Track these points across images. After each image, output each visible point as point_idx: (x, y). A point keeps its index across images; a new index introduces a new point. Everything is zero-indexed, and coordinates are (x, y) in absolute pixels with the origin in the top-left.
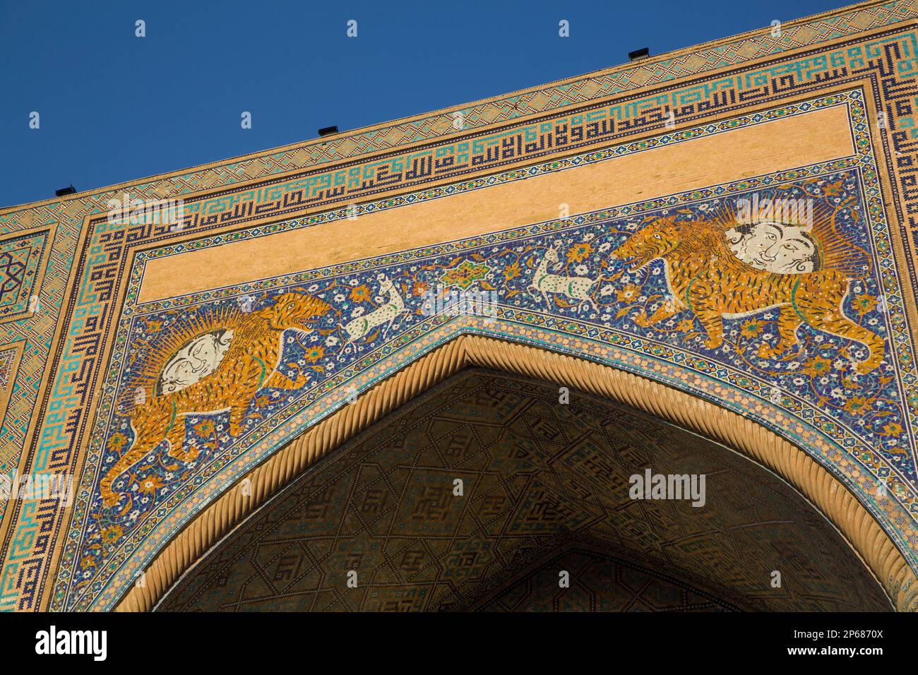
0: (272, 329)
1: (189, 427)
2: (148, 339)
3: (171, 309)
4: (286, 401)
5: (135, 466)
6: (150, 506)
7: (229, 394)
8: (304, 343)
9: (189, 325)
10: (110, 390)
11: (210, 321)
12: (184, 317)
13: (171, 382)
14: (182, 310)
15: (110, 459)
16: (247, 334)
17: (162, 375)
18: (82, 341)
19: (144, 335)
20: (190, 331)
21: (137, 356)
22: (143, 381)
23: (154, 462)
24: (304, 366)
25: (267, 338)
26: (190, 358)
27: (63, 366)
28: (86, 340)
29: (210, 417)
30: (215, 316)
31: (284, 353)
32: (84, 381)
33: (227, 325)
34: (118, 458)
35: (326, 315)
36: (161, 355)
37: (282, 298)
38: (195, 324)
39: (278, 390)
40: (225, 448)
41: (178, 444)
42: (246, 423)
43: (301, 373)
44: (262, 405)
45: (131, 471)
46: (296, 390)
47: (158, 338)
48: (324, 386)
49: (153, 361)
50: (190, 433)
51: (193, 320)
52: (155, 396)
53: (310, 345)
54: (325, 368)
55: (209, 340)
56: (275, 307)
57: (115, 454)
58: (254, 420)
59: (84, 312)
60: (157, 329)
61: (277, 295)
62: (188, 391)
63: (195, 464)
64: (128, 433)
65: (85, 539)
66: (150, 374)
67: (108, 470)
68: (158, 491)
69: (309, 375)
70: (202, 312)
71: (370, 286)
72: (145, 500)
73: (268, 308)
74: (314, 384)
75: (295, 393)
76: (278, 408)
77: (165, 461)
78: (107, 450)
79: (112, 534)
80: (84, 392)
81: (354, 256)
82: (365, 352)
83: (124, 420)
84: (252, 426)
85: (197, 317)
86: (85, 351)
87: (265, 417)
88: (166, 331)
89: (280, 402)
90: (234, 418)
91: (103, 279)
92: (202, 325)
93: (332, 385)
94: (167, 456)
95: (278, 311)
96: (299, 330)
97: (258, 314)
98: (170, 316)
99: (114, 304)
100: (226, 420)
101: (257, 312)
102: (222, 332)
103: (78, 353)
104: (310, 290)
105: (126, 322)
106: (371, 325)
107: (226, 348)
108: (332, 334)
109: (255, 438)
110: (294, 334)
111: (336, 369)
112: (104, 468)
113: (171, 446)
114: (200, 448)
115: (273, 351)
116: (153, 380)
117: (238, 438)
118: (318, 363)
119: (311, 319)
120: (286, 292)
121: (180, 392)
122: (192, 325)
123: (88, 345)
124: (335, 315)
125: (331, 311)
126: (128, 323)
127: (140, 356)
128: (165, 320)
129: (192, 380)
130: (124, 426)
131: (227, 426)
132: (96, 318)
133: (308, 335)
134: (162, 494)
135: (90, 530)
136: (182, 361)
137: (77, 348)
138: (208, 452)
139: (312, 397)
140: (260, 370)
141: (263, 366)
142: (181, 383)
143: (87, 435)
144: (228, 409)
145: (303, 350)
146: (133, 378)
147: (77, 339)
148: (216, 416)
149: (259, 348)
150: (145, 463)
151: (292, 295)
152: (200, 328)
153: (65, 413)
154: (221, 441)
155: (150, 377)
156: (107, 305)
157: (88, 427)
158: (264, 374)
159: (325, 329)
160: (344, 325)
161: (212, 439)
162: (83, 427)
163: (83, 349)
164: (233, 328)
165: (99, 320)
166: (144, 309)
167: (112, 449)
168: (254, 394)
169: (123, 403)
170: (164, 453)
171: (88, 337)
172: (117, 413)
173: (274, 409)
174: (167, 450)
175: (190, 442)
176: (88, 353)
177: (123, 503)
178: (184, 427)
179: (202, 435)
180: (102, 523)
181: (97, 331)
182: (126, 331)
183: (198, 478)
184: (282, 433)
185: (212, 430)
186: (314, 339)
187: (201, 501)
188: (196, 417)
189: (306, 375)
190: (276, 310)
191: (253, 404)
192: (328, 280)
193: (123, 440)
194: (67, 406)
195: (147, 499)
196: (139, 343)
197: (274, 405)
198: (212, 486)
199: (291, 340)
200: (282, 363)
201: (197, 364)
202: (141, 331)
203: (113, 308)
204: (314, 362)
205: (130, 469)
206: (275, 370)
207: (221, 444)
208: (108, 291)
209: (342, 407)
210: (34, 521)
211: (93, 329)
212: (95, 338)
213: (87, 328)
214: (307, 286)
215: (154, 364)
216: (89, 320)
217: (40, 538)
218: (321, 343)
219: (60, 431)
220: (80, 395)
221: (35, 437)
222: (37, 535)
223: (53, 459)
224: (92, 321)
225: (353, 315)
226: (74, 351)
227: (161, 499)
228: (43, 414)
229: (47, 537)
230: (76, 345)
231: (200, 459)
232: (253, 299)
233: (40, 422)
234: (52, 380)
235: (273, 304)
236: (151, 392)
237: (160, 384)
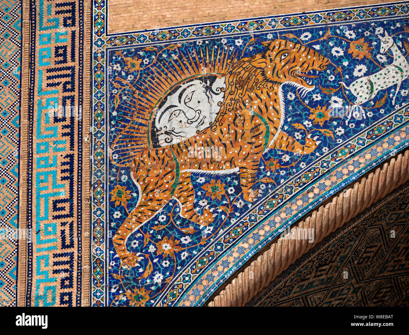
0: (267, 81)
1: (197, 186)
2: (129, 78)
3: (148, 44)
4: (297, 166)
5: (146, 225)
6: (172, 271)
7: (233, 152)
8: (307, 102)
9: (173, 66)
10: (99, 135)
11: (196, 63)
12: (164, 56)
13: (166, 133)
14: (161, 48)
15: (117, 215)
16: (241, 84)
17: (154, 123)
18: (54, 74)
19: (123, 74)
20: (175, 74)
21: (121, 98)
22: (134, 128)
23: (167, 221)
24: (311, 128)
25: (265, 90)
26: (182, 106)
27: (40, 103)
28: (60, 73)
29: (217, 177)
30: (200, 58)
31: (287, 112)
32: (68, 122)
33: (216, 71)
34: (127, 215)
35: (325, 71)
36: (147, 99)
37: (272, 45)
38: (179, 66)
39: (287, 153)
40: (241, 213)
41: (189, 205)
42: (259, 187)
43: (309, 136)
44: (273, 168)
45: (143, 230)
46: (307, 156)
47: (140, 78)
48: (336, 153)
49: (140, 105)
50: (199, 193)
51: (176, 61)
52: (151, 147)
53: (314, 104)
54: (334, 133)
55: (198, 86)
56: (267, 55)
57: (121, 209)
58: (267, 184)
59: (50, 39)
60: (137, 67)
61: (266, 39)
62: (188, 144)
63: (212, 228)
64: (130, 186)
65: (110, 299)
66: (140, 121)
67: (118, 226)
68: (178, 255)
69: (318, 140)
70: (184, 51)
71: (369, 41)
72: (166, 264)
73: (258, 56)
74: (325, 150)
75: (306, 159)
76: (290, 174)
77: (178, 223)
78: (112, 204)
80: (71, 134)
82: (375, 118)
83: (123, 172)
84: (266, 191)
85: (181, 58)
86: (61, 86)
87: (279, 183)
88: (147, 71)
89: (292, 168)
90: (244, 181)
92: (187, 68)
93: (346, 154)
94: (179, 218)
95: (271, 61)
96: (299, 86)
97: (249, 61)
98: (149, 54)
99: (82, 32)
100: (236, 182)
101: (246, 59)
102: (213, 79)
103: (53, 88)
104: (302, 38)
105: (99, 55)
106: (377, 88)
107: (219, 98)
108: (336, 94)
109: (272, 205)
110: (293, 89)
111: (346, 135)
112: (113, 224)
113: (181, 206)
114: (214, 212)
115: (273, 107)
116: (145, 128)
117: (253, 204)
118: (326, 126)
119: (309, 73)
120: (275, 37)
121: (179, 144)
122: (177, 67)
123: (64, 80)
124: (336, 72)
125: (329, 66)
126: (103, 57)
127: (124, 98)
128: (143, 58)
129: (190, 132)
130: (124, 178)
131: (238, 189)
132: (65, 47)
133: (309, 93)
134: (183, 258)
135: (113, 291)
136: (174, 109)
137: (51, 81)
138: (223, 217)
139: (325, 164)
140: (262, 128)
141: (266, 124)
142: (178, 135)
143: (86, 186)
144: (236, 170)
145: (305, 109)
146: (123, 123)
147: (49, 71)
148: (226, 176)
149: (257, 102)
150: (156, 222)
151: (283, 42)
152: (186, 71)
153: (55, 160)
154: (235, 206)
155: (141, 124)
156: (73, 33)
157: (85, 176)
158: (269, 134)
159: (328, 87)
160: (348, 85)
161: (225, 202)
162: (80, 176)
163: (58, 84)
164: (223, 75)
165: (69, 50)
166: (117, 42)
167: (117, 203)
168: (260, 155)
169: (117, 152)
170: (175, 213)
171: (60, 69)
172: (114, 163)
173: (287, 174)
174: (178, 210)
175: (201, 203)
176: (65, 90)
177: (144, 264)
178: (191, 186)
179: (213, 197)
180: (125, 285)
181: (70, 64)
182: (102, 67)
183: (218, 244)
184: (300, 203)
185: (223, 193)
186: (317, 97)
187: (226, 270)
188: (202, 175)
189: (315, 138)
190: (268, 58)
191: (262, 167)
192: (321, 29)
193: (126, 195)
194: (56, 150)
195: (168, 263)
196: (120, 83)
197: (286, 170)
198: (236, 255)
199: (291, 96)
200: (286, 122)
201: (191, 114)
202: (119, 69)
203: (82, 37)
204: (321, 124)
205: (141, 228)
206: (279, 130)
207: (236, 209)
208: (71, 16)
209: (359, 180)
210: (51, 275)
211: (65, 61)
212: (69, 72)
213: (57, 59)
214: (298, 33)
215: (142, 109)
216: (57, 48)
217: (63, 295)
218: (325, 103)
219: (54, 178)
220: (68, 138)
221: (29, 181)
222: (59, 291)
223: (55, 209)
224: (61, 51)
225: (356, 73)
226: (48, 85)
227: (183, 264)
228: (30, 156)
229: (70, 294)
230: (49, 78)
231: (217, 224)
232: (239, 42)
233: (30, 165)
234: (30, 117)
235: (263, 51)
236: (147, 144)
237: (154, 135)
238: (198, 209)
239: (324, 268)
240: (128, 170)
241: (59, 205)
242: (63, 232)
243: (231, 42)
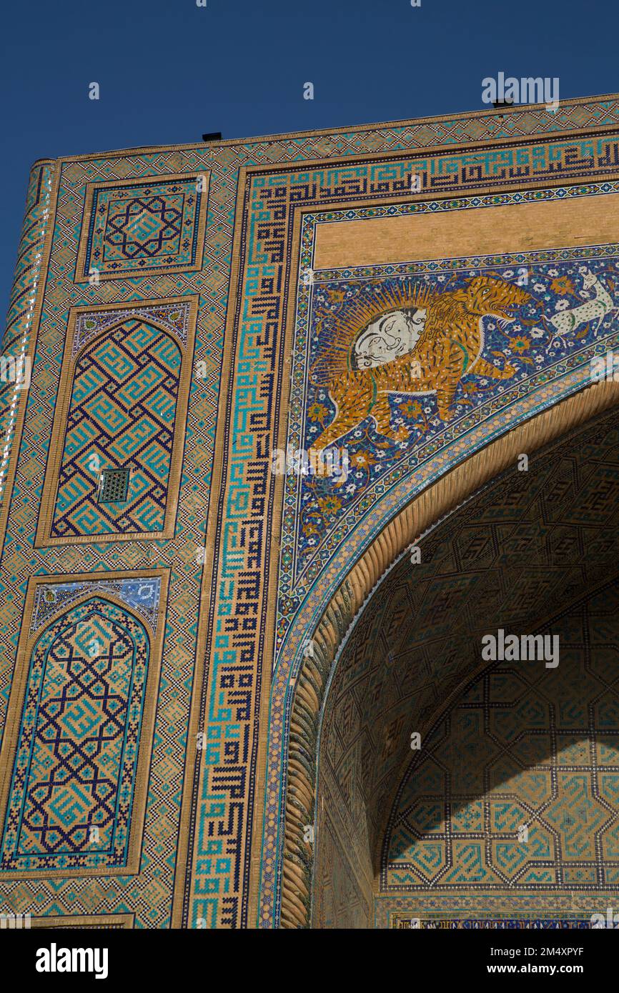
0: (468, 312)
2: (332, 308)
3: (352, 279)
4: (495, 391)
5: (341, 439)
6: (366, 482)
7: (431, 376)
8: (507, 332)
9: (375, 299)
10: (300, 358)
11: (398, 297)
12: (368, 289)
13: (366, 357)
14: (365, 282)
15: (313, 429)
16: (441, 315)
17: (354, 348)
18: (260, 302)
19: (327, 304)
20: (378, 305)
21: (323, 326)
22: (334, 353)
23: (362, 437)
24: (510, 356)
25: (465, 322)
26: (382, 334)
27: (244, 327)
28: (265, 302)
29: (414, 398)
30: (402, 292)
31: (486, 341)
32: (270, 345)
33: (418, 304)
34: (323, 430)
35: (527, 305)
36: (349, 327)
37: (475, 281)
38: (382, 298)
39: (485, 377)
40: (437, 431)
41: (385, 422)
42: (456, 408)
43: (508, 363)
44: (470, 391)
46: (506, 380)
47: (343, 309)
48: (535, 378)
49: (341, 332)
50: (396, 412)
51: (379, 294)
52: (350, 370)
53: (515, 335)
54: (534, 361)
55: (399, 318)
56: (469, 290)
57: (317, 424)
58: (464, 406)
59: (257, 272)
60: (341, 299)
61: (468, 277)
62: (386, 368)
63: (407, 444)
64: (328, 404)
65: (302, 506)
66: (341, 346)
67: (313, 439)
68: (372, 468)
69: (517, 366)
70: (387, 286)
71: (571, 278)
72: (359, 475)
73: (460, 291)
74: (524, 375)
75: (505, 383)
76: (488, 397)
77: (373, 438)
78: (309, 420)
79: (331, 506)
80: (273, 356)
81: (549, 244)
82: (576, 348)
83: (321, 391)
84: (463, 412)
85: (383, 291)
86: (266, 313)
87: (476, 405)
88: (350, 303)
89: (490, 391)
90: (441, 402)
91: (271, 239)
92: (389, 301)
93: (545, 379)
94: (375, 434)
95: (472, 295)
96: (499, 318)
97: (451, 296)
98: (352, 287)
99: (288, 267)
100: (433, 403)
101: (448, 293)
102: (414, 311)
103: (258, 315)
104: (505, 275)
105: (304, 288)
106: (579, 321)
107: (420, 327)
108: (537, 326)
109: (468, 425)
110: (494, 321)
111: (546, 363)
112: (308, 438)
113: (377, 423)
114: (410, 429)
115: (473, 337)
116: (344, 352)
117: (449, 423)
118: (525, 354)
119: (510, 307)
120: (478, 275)
121: (377, 368)
122: (379, 299)
123: (268, 308)
124: (537, 306)
125: (531, 301)
126: (307, 289)
127: (326, 326)
128: (347, 291)
129: (389, 357)
130: (322, 397)
131: (435, 409)
132: (272, 280)
133: (510, 324)
134: (376, 471)
135: (305, 498)
136: (374, 336)
137: (256, 309)
138: (419, 434)
139: (523, 389)
140: (461, 355)
141: (465, 351)
142: (377, 359)
143: (284, 402)
144: (434, 392)
145: (505, 339)
146: (323, 348)
147: (255, 300)
148: (423, 397)
149: (456, 331)
150: (352, 437)
151: (486, 279)
152: (388, 304)
153: (256, 377)
154: (431, 424)
155: (341, 349)
156: (281, 268)
157: (284, 393)
158: (467, 361)
159: (529, 319)
160: (549, 318)
161: (420, 421)
162: (279, 393)
163: (263, 311)
164: (424, 307)
165: (275, 282)
166: (322, 276)
167: (314, 419)
168: (458, 379)
169: (317, 373)
170: (371, 429)
171: (266, 299)
172: (313, 383)
173: (484, 397)
174: (374, 426)
175: (397, 421)
176: (269, 317)
178: (387, 405)
179: (409, 416)
180: (318, 493)
181: (275, 294)
182: (306, 298)
183: (413, 459)
184: (496, 423)
185: (420, 412)
186: (517, 328)
187: (419, 482)
188: (399, 396)
189: (514, 365)
190: (470, 293)
191: (460, 390)
192: (524, 268)
193: (323, 411)
194: (257, 369)
195: (362, 474)
196: (323, 312)
197: (483, 393)
198: (430, 469)
199: (492, 327)
200: (485, 350)
201: (391, 341)
202: (323, 300)
203: (288, 271)
204: (521, 352)
205: (336, 442)
206: (478, 357)
207: (432, 427)
208: (280, 253)
209: (558, 403)
210: (245, 482)
211: (271, 292)
212: (274, 301)
213: (263, 290)
214: (501, 271)
215: (343, 336)
216: (264, 281)
217: (255, 501)
218: (525, 333)
219: (254, 394)
220: (269, 360)
221: (229, 397)
222: (251, 496)
223: (253, 422)
224: (267, 283)
225: (557, 307)
226: (253, 312)
227: (376, 476)
228: (231, 375)
229: (262, 500)
230: (254, 306)
231: (412, 440)
232: (441, 279)
233: (231, 383)
234: (234, 340)
235: (465, 287)
236: (345, 365)
237: (354, 358)
238: (393, 426)
239: (516, 495)
240: (326, 390)
241: (257, 419)
242: (259, 443)
243: (434, 278)
